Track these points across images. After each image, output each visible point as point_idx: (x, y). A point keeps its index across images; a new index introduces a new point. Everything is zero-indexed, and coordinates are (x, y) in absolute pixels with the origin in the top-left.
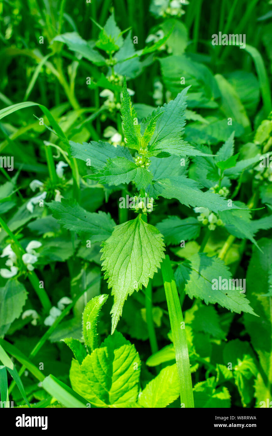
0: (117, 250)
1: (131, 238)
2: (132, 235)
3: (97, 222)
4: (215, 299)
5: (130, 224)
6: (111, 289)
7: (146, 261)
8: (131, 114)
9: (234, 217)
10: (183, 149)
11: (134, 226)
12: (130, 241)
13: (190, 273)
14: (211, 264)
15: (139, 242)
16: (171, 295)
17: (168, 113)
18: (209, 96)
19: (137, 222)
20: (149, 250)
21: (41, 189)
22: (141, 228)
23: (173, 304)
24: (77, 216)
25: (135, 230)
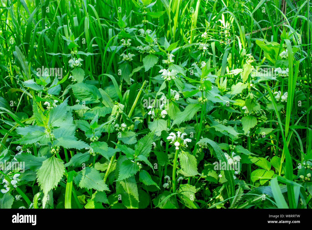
0: (44, 172)
1: (50, 165)
2: (51, 164)
3: (40, 161)
4: (92, 186)
5: (50, 160)
6: (43, 190)
7: (57, 175)
8: (39, 112)
9: (100, 149)
10: (61, 123)
11: (51, 160)
12: (50, 167)
13: (82, 177)
14: (90, 172)
15: (53, 167)
16: (69, 188)
17: (59, 109)
18: (96, 98)
19: (53, 157)
20: (58, 170)
21: (21, 149)
22: (54, 161)
23: (68, 192)
24: (30, 160)
25: (52, 162)
